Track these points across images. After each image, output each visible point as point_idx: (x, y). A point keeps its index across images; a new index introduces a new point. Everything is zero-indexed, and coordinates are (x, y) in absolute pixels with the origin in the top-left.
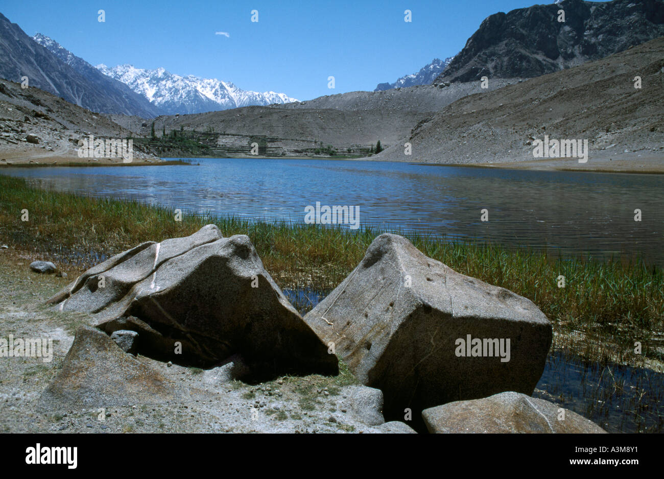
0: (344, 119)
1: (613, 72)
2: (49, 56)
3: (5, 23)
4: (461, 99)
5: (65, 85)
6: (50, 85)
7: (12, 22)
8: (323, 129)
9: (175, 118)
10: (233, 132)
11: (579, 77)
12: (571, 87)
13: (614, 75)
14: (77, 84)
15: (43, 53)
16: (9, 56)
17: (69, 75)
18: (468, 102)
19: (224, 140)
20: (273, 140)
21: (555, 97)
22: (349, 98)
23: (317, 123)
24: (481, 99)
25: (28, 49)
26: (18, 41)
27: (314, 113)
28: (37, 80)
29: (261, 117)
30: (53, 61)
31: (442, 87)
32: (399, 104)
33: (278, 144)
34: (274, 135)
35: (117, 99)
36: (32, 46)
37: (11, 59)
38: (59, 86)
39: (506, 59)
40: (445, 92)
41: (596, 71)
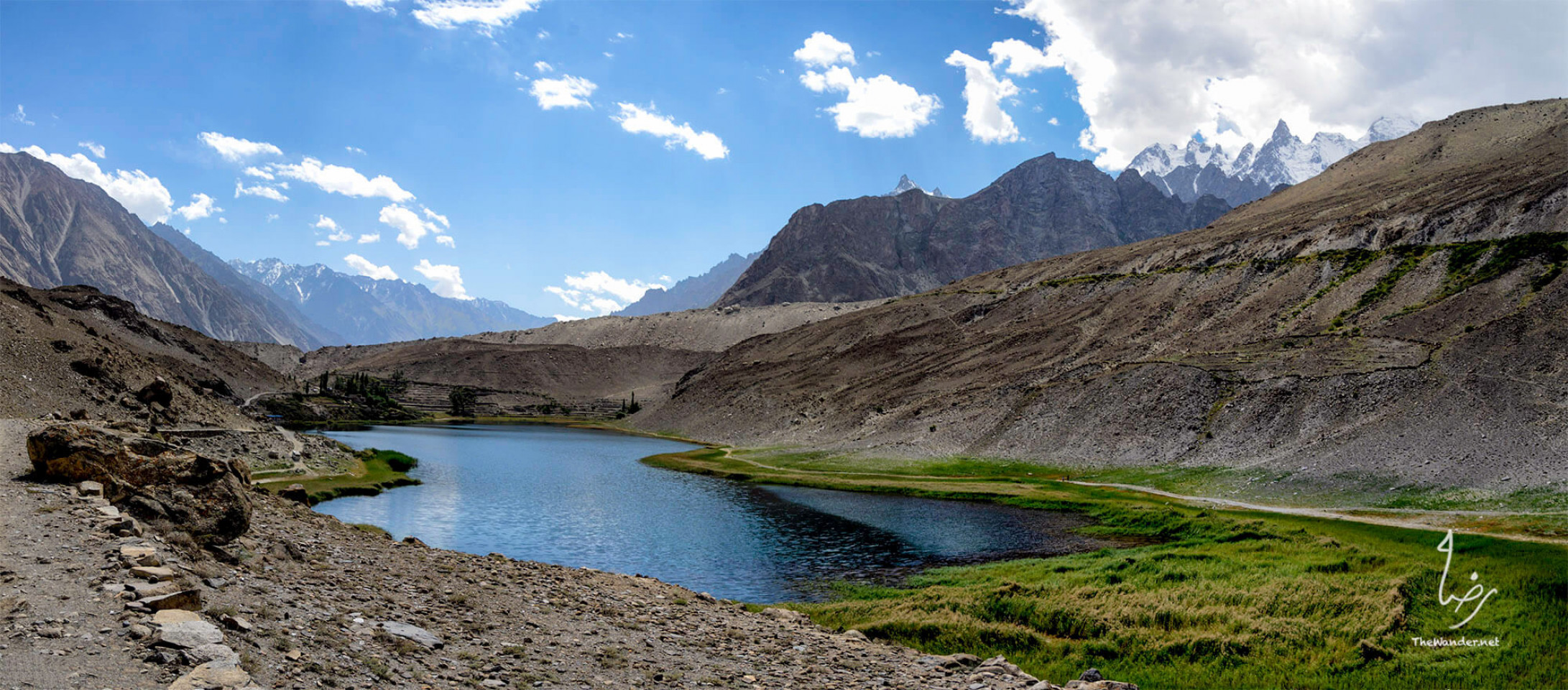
0: (586, 360)
1: (927, 315)
2: (171, 252)
3: (122, 214)
4: (743, 342)
5: (189, 292)
6: (170, 292)
7: (130, 212)
8: (554, 375)
9: (345, 350)
10: (428, 379)
11: (888, 320)
12: (877, 333)
13: (927, 319)
14: (205, 291)
15: (164, 248)
16: (123, 256)
17: (195, 277)
18: (752, 347)
19: (416, 392)
20: (485, 392)
21: (847, 352)
22: (596, 325)
23: (547, 368)
24: (768, 342)
25: (146, 245)
26: (135, 236)
27: (542, 351)
28: (155, 286)
29: (468, 358)
30: (176, 260)
31: (728, 313)
32: (666, 335)
33: (493, 398)
34: (487, 385)
35: (257, 310)
36: (151, 241)
37: (125, 260)
38: (180, 294)
39: (825, 267)
40: (731, 321)
41: (907, 313)
